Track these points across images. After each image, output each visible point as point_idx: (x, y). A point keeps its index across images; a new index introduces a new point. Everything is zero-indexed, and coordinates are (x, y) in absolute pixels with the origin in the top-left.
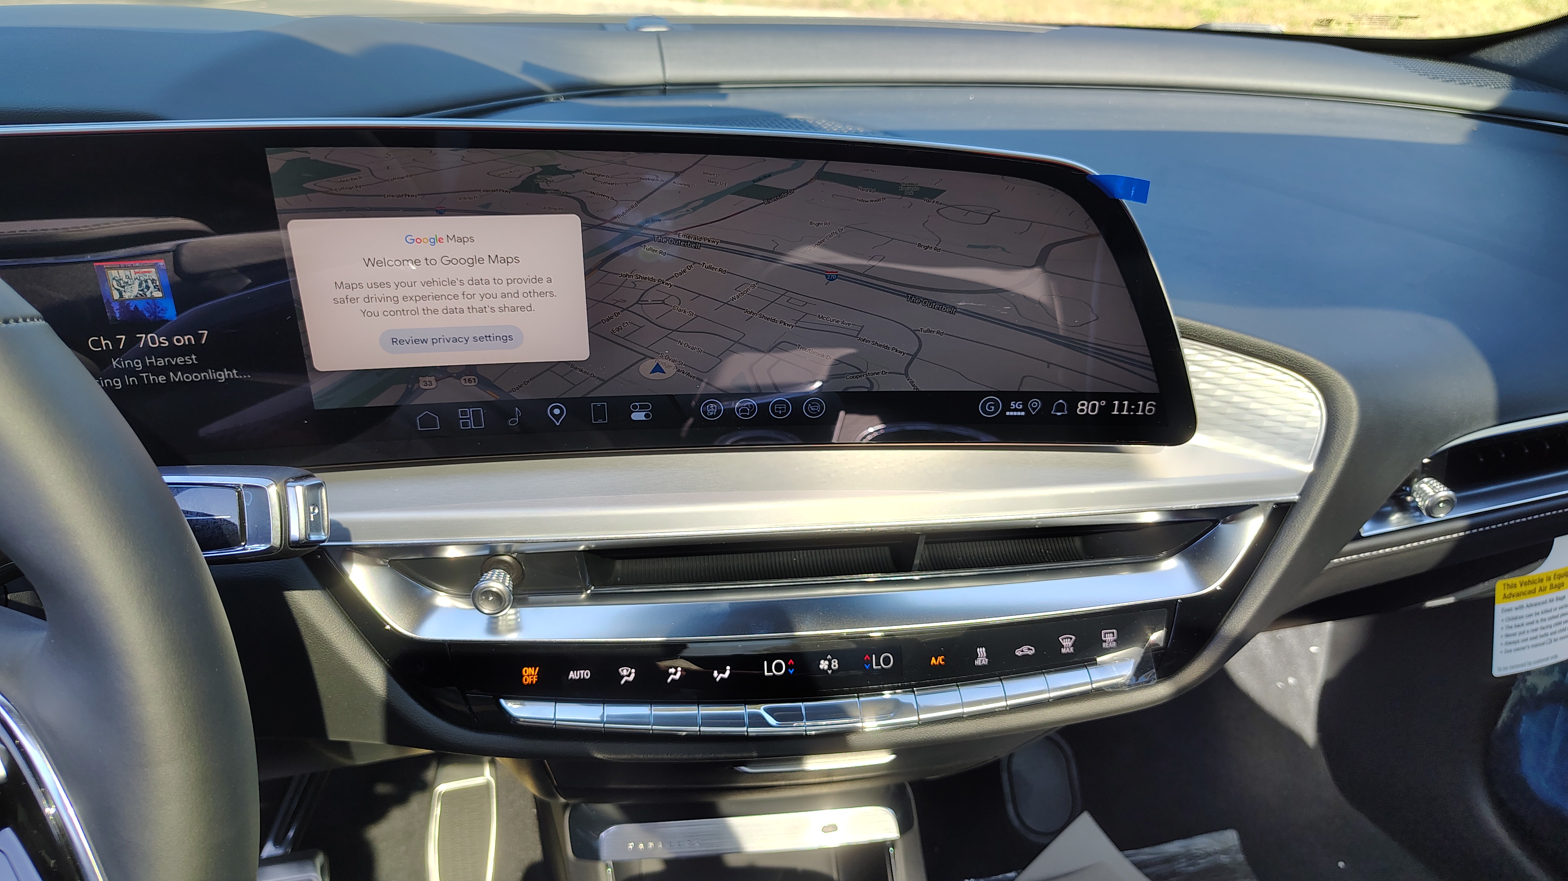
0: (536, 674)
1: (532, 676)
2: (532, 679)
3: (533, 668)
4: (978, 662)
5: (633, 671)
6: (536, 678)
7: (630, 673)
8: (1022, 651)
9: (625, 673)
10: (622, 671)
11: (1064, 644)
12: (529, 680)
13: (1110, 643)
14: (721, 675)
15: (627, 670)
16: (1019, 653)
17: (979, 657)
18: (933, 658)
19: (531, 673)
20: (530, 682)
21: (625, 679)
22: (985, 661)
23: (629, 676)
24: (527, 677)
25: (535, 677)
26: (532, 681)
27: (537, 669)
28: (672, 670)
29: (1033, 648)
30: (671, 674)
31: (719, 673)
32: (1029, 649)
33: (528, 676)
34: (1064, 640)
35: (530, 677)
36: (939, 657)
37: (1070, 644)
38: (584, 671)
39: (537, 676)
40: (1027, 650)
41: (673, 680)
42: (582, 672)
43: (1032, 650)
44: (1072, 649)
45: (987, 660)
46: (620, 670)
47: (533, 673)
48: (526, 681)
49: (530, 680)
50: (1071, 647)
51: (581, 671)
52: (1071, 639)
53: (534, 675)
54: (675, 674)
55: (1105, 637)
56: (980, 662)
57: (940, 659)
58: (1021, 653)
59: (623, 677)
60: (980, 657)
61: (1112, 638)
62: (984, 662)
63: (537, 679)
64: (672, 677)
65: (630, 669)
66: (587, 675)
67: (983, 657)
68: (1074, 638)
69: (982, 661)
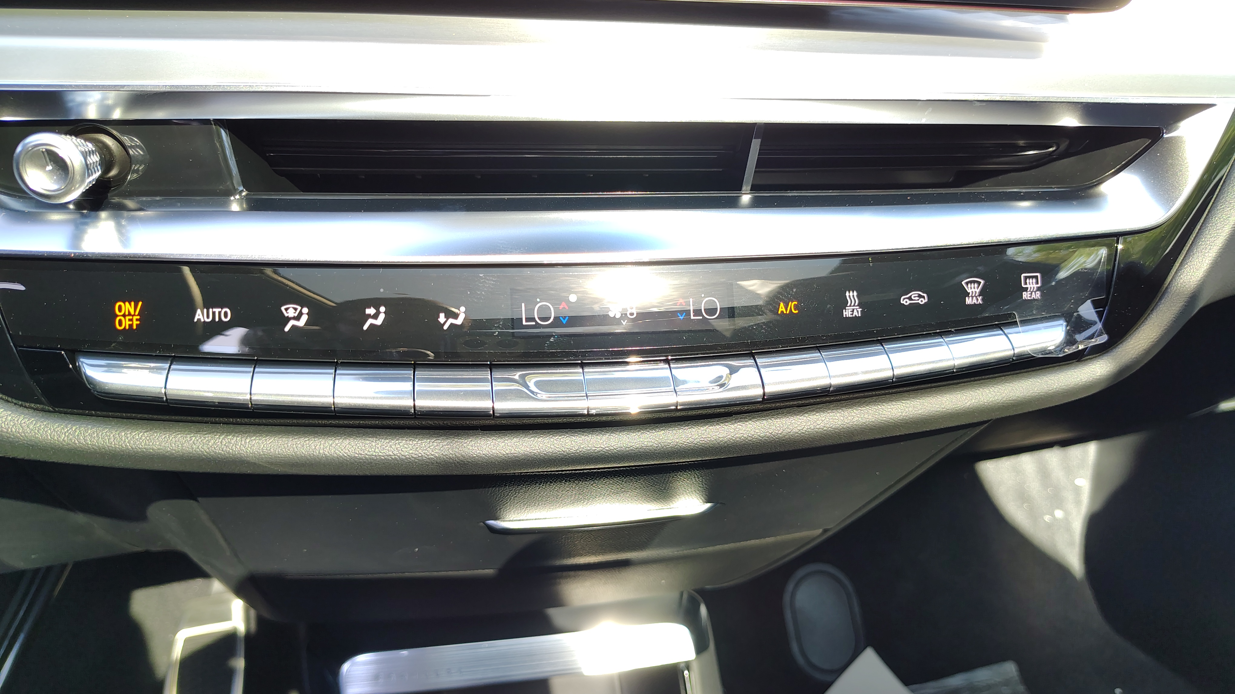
0: (137, 313)
1: (131, 317)
2: (131, 323)
3: (133, 303)
4: (847, 313)
5: (305, 310)
6: (137, 320)
7: (301, 314)
8: (910, 298)
9: (291, 313)
10: (286, 309)
11: (969, 291)
12: (126, 323)
13: (1033, 293)
14: (451, 321)
15: (296, 309)
16: (906, 302)
17: (848, 305)
18: (782, 304)
19: (129, 312)
20: (127, 327)
21: (292, 323)
22: (858, 311)
23: (298, 318)
24: (122, 318)
25: (135, 318)
26: (131, 326)
27: (140, 303)
28: (371, 311)
29: (925, 295)
30: (369, 316)
31: (447, 317)
32: (920, 296)
33: (124, 316)
34: (969, 285)
35: (127, 318)
36: (790, 303)
37: (978, 291)
38: (220, 310)
39: (138, 317)
40: (918, 298)
41: (372, 325)
42: (217, 310)
43: (924, 297)
44: (980, 298)
45: (860, 310)
46: (283, 308)
47: (132, 313)
48: (120, 324)
49: (128, 323)
50: (979, 296)
51: (214, 310)
52: (979, 283)
53: (134, 315)
54: (375, 316)
55: (1026, 284)
56: (850, 313)
57: (792, 305)
58: (909, 302)
59: (288, 319)
60: (850, 306)
61: (1035, 286)
62: (855, 313)
63: (138, 322)
64: (370, 321)
65: (299, 308)
66: (226, 314)
67: (854, 306)
68: (982, 282)
69: (853, 311)
